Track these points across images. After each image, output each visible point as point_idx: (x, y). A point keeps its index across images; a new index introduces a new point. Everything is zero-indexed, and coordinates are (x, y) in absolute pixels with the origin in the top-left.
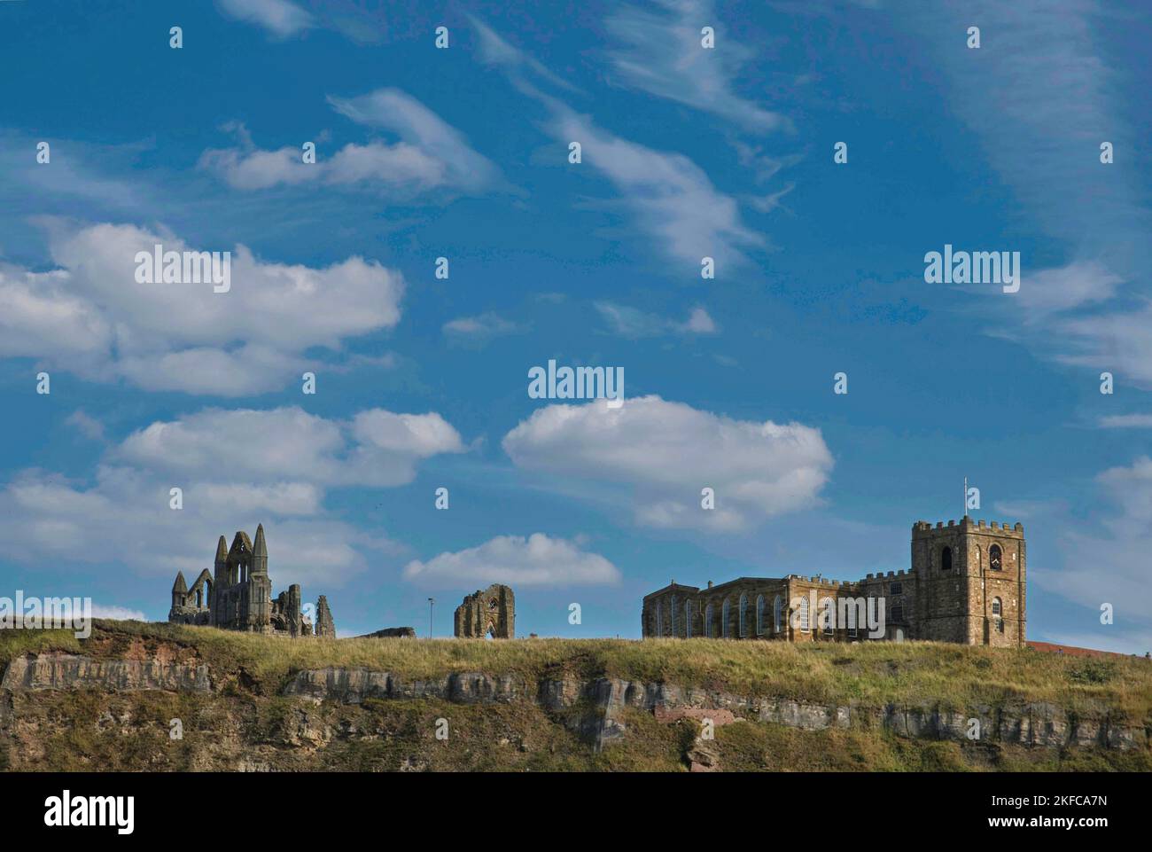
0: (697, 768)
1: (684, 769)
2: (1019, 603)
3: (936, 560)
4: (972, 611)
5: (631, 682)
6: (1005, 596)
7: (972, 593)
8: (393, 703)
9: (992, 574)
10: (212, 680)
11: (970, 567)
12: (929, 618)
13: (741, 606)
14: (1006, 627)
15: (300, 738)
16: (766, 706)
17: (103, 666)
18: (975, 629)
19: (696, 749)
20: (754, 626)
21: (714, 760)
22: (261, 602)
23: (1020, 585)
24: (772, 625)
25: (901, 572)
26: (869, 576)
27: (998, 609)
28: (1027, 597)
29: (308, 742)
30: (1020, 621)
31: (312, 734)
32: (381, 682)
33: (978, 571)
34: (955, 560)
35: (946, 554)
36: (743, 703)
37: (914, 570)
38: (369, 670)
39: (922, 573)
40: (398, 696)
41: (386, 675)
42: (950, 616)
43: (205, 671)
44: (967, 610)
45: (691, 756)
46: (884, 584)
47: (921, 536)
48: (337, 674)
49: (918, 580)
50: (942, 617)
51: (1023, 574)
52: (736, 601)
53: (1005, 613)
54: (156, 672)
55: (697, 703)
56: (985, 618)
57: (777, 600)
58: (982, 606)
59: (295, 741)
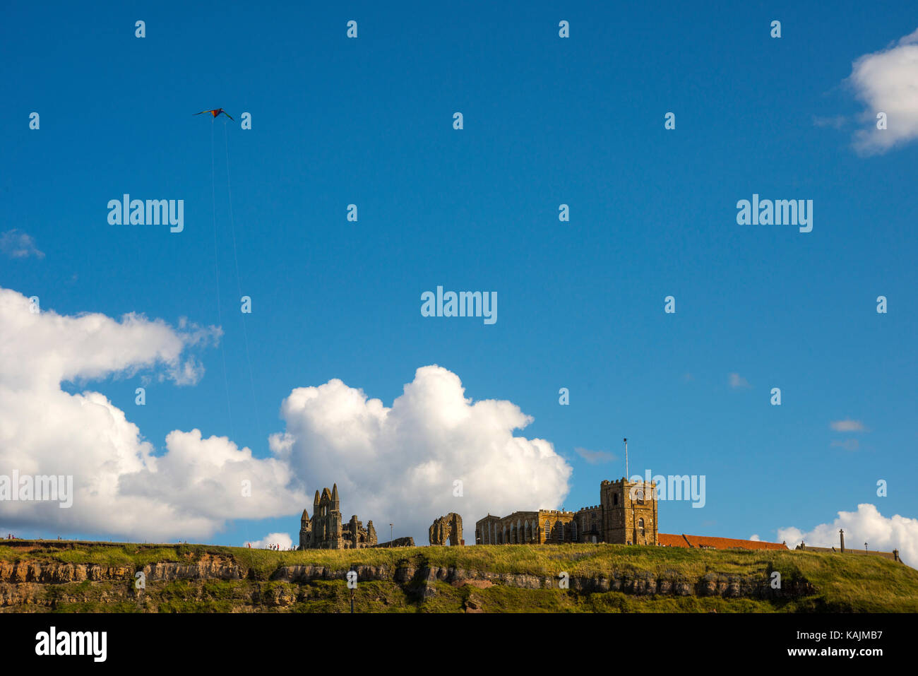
0: (470, 610)
1: (463, 611)
2: (654, 521)
3: (611, 500)
4: (627, 526)
5: (440, 568)
6: (645, 518)
7: (627, 516)
8: (326, 583)
9: (639, 506)
10: (240, 573)
11: (626, 504)
12: (608, 530)
13: (519, 527)
14: (646, 533)
15: (280, 600)
16: (509, 578)
17: (188, 567)
18: (629, 535)
19: (469, 600)
20: (524, 537)
21: (479, 604)
22: (336, 525)
23: (654, 511)
24: (531, 536)
25: (596, 507)
26: (582, 509)
27: (642, 524)
28: (659, 517)
29: (283, 603)
30: (654, 530)
31: (286, 598)
32: (320, 572)
33: (630, 505)
34: (619, 500)
35: (615, 496)
36: (498, 576)
37: (602, 506)
38: (315, 565)
39: (605, 506)
40: (329, 579)
41: (323, 568)
42: (618, 529)
43: (237, 569)
44: (625, 525)
45: (467, 604)
46: (589, 513)
47: (605, 487)
48: (299, 567)
49: (603, 510)
50: (613, 529)
51: (656, 506)
52: (516, 524)
53: (646, 526)
54: (213, 570)
55: (473, 577)
56: (634, 529)
57: (534, 522)
58: (632, 523)
59: (278, 602)
